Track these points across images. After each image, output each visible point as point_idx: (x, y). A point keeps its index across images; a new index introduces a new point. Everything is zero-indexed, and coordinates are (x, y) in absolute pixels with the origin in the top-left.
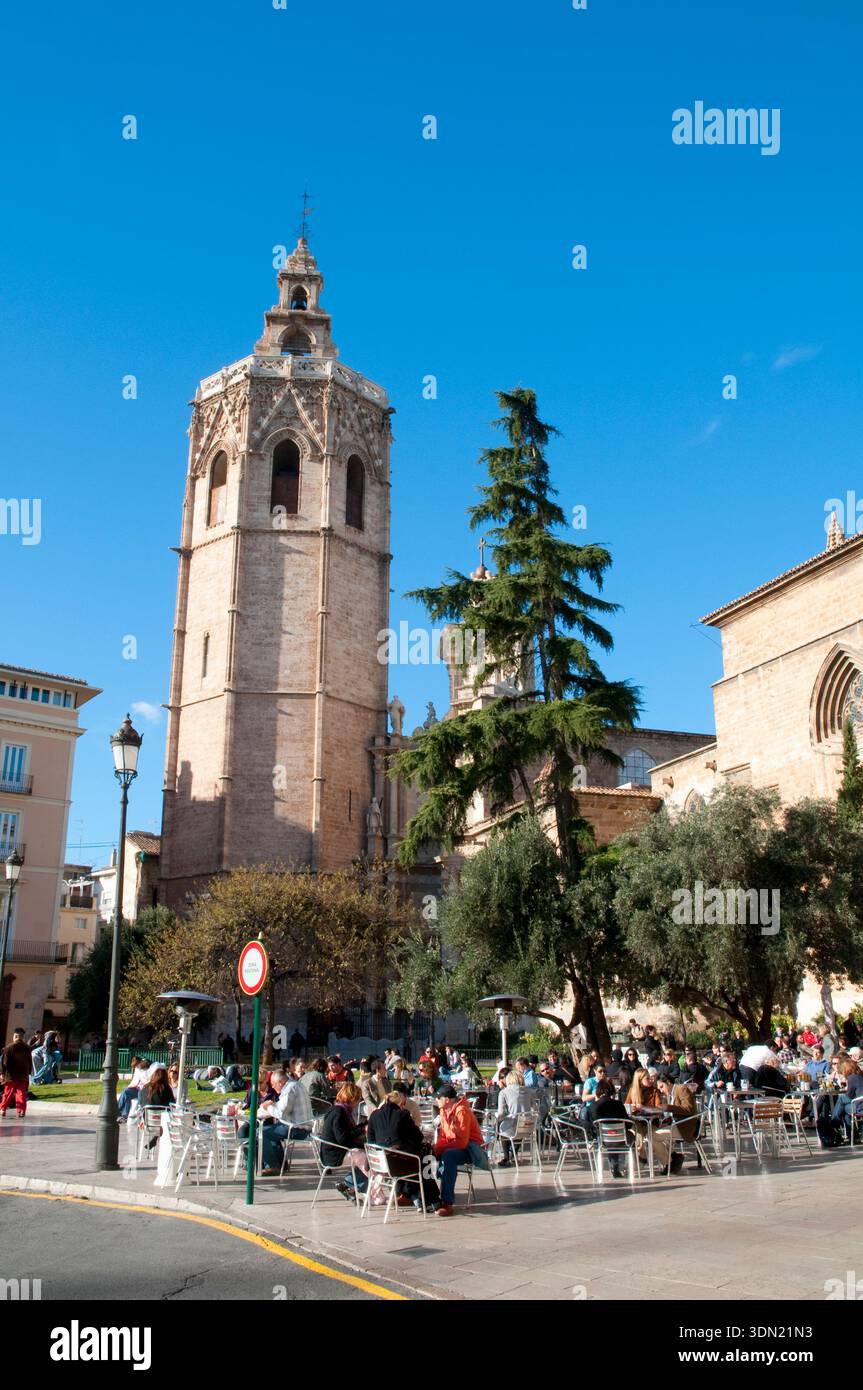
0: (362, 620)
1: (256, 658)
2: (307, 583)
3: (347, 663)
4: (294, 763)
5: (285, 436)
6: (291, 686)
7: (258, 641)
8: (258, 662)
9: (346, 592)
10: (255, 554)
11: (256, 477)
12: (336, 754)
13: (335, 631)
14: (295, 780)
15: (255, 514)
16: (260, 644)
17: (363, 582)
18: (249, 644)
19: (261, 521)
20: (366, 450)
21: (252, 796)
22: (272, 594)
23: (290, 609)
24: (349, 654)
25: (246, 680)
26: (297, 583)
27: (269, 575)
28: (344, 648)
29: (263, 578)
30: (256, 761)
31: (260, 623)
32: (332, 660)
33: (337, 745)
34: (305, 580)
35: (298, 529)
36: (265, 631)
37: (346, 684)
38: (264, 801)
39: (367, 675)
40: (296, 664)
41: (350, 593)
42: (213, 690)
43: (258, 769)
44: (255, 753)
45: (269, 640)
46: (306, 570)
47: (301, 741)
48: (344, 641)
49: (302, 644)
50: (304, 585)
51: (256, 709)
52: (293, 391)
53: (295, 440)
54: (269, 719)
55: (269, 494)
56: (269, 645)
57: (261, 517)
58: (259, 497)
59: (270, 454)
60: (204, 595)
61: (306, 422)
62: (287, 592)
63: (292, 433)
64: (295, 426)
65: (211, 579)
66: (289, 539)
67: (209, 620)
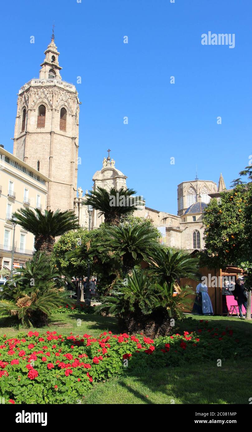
4: (65, 204)
5: (64, 106)
6: (64, 181)
8: (57, 173)
11: (56, 117)
14: (65, 209)
16: (57, 168)
22: (60, 154)
23: (64, 159)
25: (54, 178)
26: (66, 152)
29: (58, 148)
30: (56, 202)
31: (57, 161)
34: (68, 151)
35: (66, 135)
36: (58, 164)
40: (65, 175)
43: (56, 204)
44: (56, 200)
45: (59, 167)
46: (69, 148)
47: (66, 198)
49: (67, 170)
50: (68, 153)
51: (56, 186)
52: (66, 93)
53: (66, 108)
54: (59, 190)
55: (59, 123)
56: (59, 168)
57: (57, 129)
58: (57, 124)
59: (60, 111)
60: (37, 149)
61: (69, 104)
62: (63, 154)
63: (65, 105)
64: (66, 104)
65: (40, 144)
66: (64, 138)
67: (39, 157)
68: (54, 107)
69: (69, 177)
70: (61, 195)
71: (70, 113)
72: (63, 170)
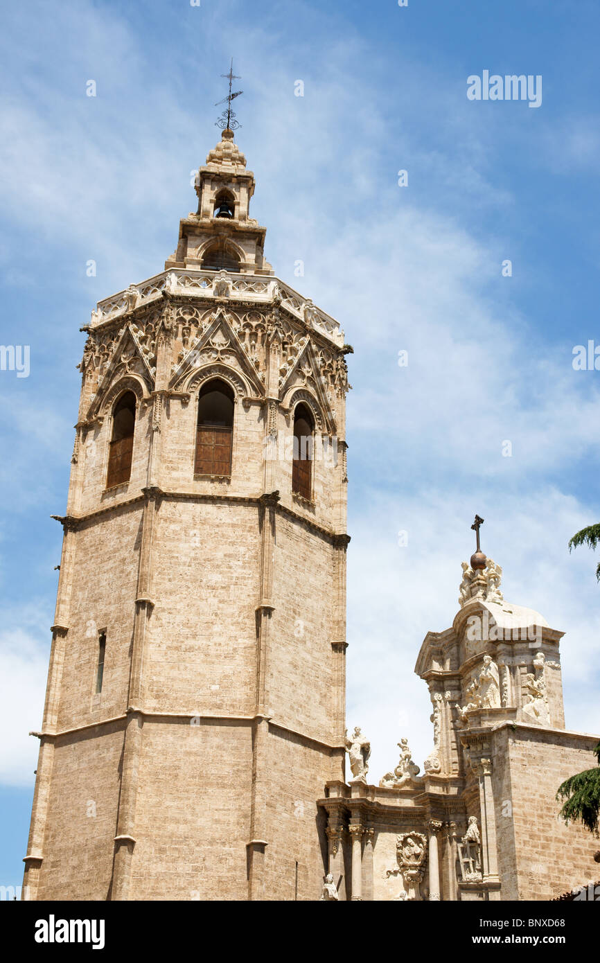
0: (312, 621)
1: (172, 668)
2: (244, 568)
3: (293, 678)
4: (222, 818)
5: (215, 375)
6: (219, 707)
7: (175, 644)
8: (175, 673)
9: (293, 582)
10: (173, 527)
11: (176, 425)
12: (280, 808)
13: (279, 634)
14: (224, 844)
15: (175, 474)
16: (177, 648)
17: (314, 570)
18: (164, 647)
19: (182, 483)
20: (316, 398)
21: (160, 868)
22: (194, 581)
23: (220, 602)
24: (295, 667)
25: (157, 697)
26: (231, 568)
27: (192, 555)
28: (289, 658)
29: (184, 559)
30: (169, 814)
31: (179, 618)
32: (275, 674)
33: (280, 795)
34: (240, 563)
35: (230, 495)
36: (185, 631)
37: (292, 708)
38: (178, 875)
39: (318, 697)
40: (226, 676)
41: (298, 584)
42: (110, 711)
43: (171, 827)
44: (168, 803)
45: (190, 642)
46: (242, 549)
47: (232, 786)
48: (291, 648)
49: (235, 649)
50: (240, 571)
51: (170, 738)
52: (227, 316)
53: (228, 380)
54: (188, 753)
55: (193, 447)
56: (191, 649)
57: (182, 477)
58: (180, 452)
59: (195, 395)
60: (99, 581)
61: (241, 358)
62: (215, 578)
63: (225, 370)
64: (231, 362)
65: (109, 558)
66: (219, 508)
67: (106, 615)
68: (161, 385)
69: (246, 684)
70: (201, 777)
71: (251, 394)
72: (212, 652)
